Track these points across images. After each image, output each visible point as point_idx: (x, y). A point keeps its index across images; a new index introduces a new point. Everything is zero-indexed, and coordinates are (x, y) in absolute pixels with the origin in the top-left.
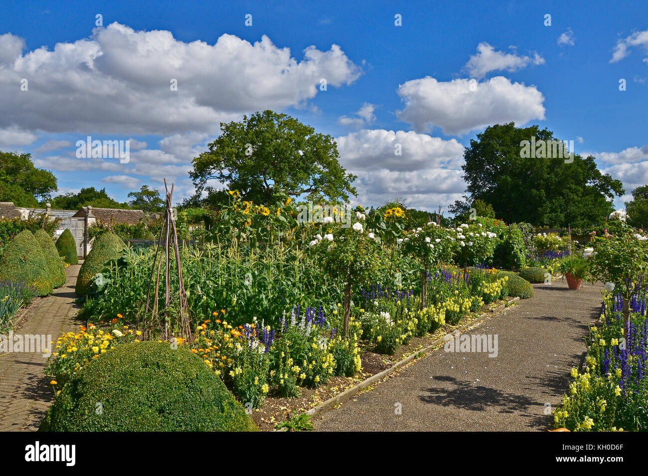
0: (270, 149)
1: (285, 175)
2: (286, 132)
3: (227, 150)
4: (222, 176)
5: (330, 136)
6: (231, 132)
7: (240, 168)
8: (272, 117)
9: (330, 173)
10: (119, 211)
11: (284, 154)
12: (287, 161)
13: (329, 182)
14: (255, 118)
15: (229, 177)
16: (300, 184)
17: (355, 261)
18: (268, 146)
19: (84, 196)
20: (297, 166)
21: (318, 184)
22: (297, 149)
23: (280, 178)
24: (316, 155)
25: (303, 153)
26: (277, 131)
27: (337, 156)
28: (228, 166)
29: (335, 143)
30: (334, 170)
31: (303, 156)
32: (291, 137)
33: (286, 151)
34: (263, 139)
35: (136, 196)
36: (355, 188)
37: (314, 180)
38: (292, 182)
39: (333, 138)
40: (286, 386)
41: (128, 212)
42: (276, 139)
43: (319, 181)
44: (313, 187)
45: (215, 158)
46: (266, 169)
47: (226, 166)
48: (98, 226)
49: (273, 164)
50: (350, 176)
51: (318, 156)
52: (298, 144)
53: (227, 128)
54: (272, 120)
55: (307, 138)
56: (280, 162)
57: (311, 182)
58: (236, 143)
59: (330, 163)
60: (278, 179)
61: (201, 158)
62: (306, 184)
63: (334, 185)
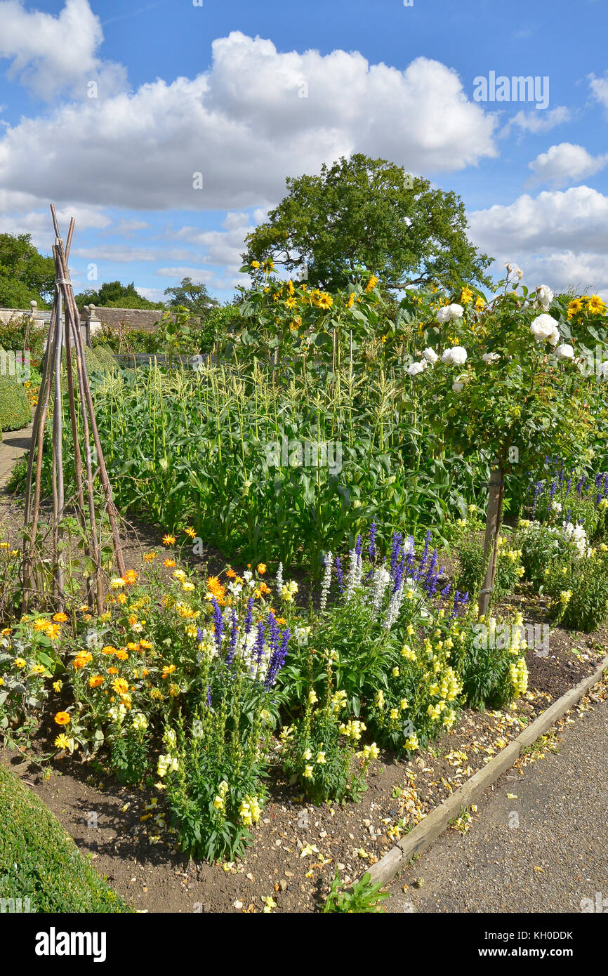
0: (359, 216)
1: (382, 257)
2: (385, 188)
3: (295, 219)
4: (290, 261)
5: (454, 194)
6: (301, 191)
7: (316, 247)
8: (364, 165)
9: (453, 254)
10: (135, 312)
11: (381, 224)
12: (385, 235)
13: (451, 267)
14: (338, 167)
15: (300, 261)
16: (405, 272)
17: (525, 417)
18: (358, 212)
19: (106, 293)
20: (401, 242)
21: (434, 271)
22: (402, 216)
23: (374, 263)
24: (433, 224)
25: (411, 221)
26: (372, 187)
27: (464, 226)
28: (298, 245)
29: (461, 205)
30: (459, 249)
31: (411, 226)
32: (394, 196)
33: (384, 218)
34: (350, 200)
35: (175, 293)
36: (490, 278)
37: (428, 265)
38: (392, 269)
39: (459, 197)
40: (320, 781)
41: (149, 314)
42: (370, 200)
43: (435, 266)
44: (425, 277)
45: (278, 233)
46: (354, 248)
47: (295, 245)
48: (105, 335)
49: (364, 240)
50: (484, 258)
51: (435, 227)
52: (403, 207)
53: (297, 184)
54: (364, 169)
55: (417, 198)
56: (375, 237)
57: (423, 268)
58: (309, 209)
59: (452, 238)
60: (372, 263)
61: (257, 234)
62: (414, 272)
63: (458, 272)
